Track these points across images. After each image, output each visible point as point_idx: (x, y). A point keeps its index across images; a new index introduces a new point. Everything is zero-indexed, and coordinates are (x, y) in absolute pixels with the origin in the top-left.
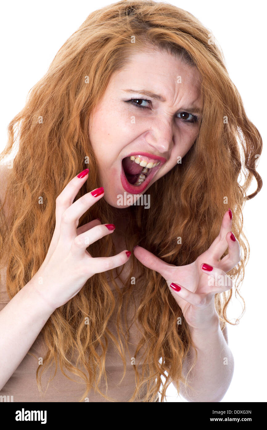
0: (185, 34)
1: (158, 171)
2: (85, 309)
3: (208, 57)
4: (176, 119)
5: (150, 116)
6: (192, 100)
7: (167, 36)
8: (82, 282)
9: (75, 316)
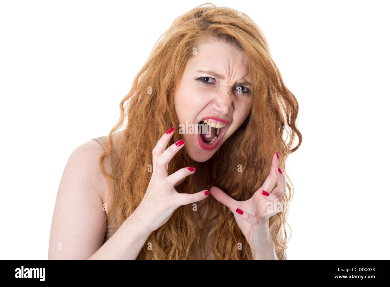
0: (233, 27)
1: (226, 132)
2: (174, 239)
3: (252, 43)
4: (235, 91)
5: (215, 89)
6: (242, 76)
7: (222, 29)
8: (171, 211)
9: (167, 244)
